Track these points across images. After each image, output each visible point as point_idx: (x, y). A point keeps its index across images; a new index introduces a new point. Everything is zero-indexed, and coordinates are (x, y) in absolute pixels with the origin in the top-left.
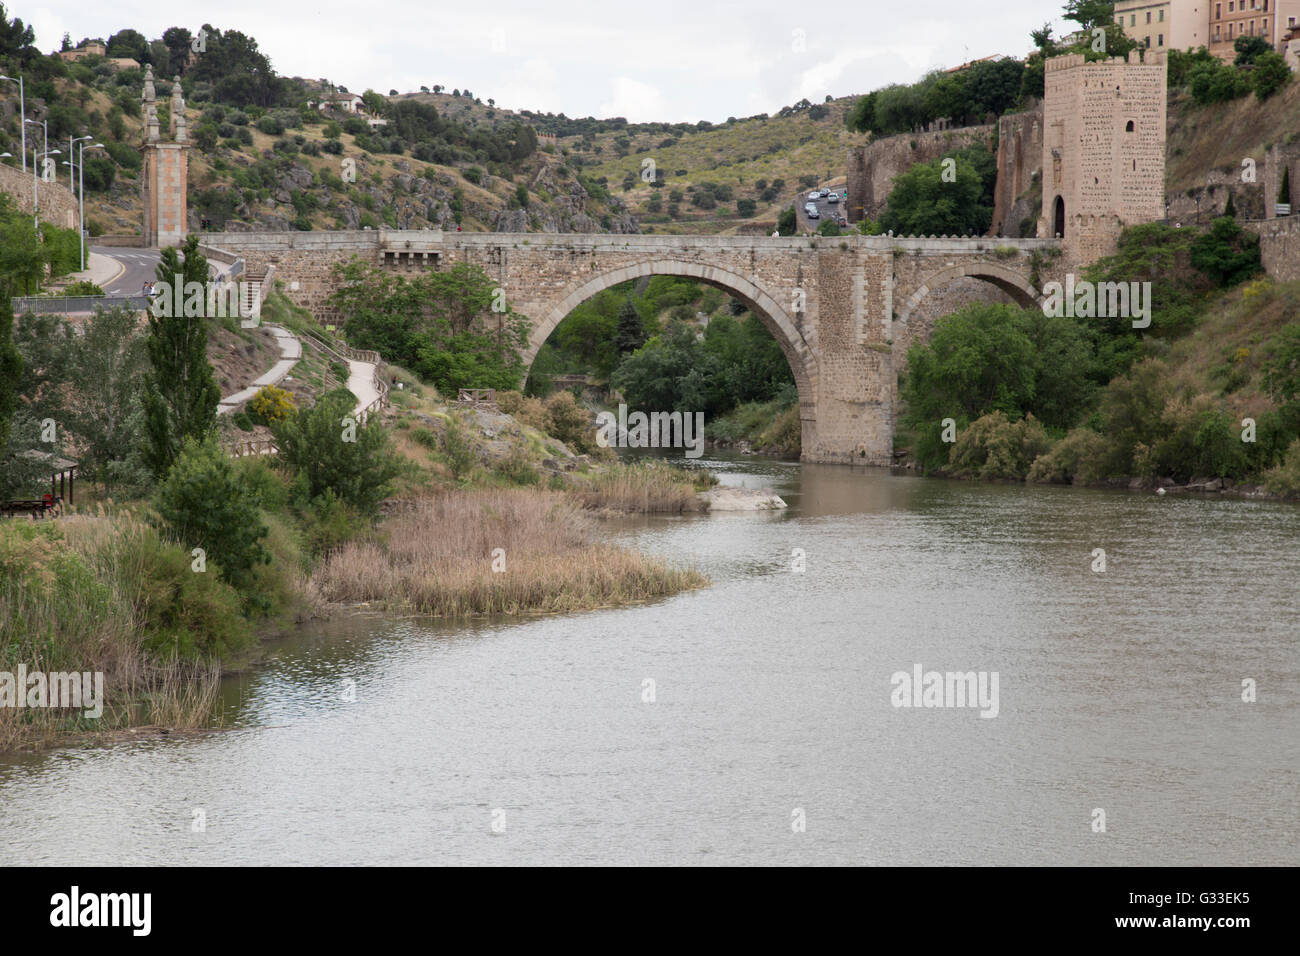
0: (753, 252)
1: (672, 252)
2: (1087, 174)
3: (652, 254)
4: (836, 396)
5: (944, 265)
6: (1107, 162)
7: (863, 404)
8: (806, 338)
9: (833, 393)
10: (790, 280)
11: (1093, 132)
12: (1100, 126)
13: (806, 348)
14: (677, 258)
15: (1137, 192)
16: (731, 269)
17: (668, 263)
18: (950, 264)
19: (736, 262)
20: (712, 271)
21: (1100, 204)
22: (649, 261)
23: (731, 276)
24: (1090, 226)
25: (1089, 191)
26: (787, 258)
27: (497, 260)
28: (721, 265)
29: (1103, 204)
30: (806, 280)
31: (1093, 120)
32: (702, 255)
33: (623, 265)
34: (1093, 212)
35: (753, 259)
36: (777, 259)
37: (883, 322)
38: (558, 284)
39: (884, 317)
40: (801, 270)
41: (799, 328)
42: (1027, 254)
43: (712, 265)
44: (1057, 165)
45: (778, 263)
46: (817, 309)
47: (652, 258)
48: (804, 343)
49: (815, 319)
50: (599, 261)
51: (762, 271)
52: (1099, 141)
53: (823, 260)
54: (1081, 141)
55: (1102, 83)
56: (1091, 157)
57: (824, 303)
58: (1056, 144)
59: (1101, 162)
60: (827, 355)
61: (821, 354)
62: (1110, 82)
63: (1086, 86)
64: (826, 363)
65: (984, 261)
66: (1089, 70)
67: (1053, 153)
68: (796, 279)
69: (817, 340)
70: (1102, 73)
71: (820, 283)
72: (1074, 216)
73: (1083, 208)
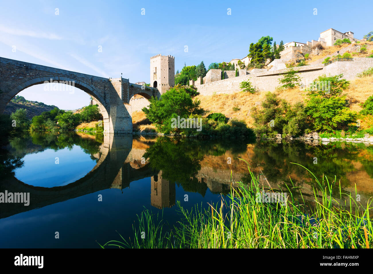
0: (92, 79)
2: (163, 76)
3: (59, 74)
4: (115, 116)
5: (137, 90)
7: (124, 118)
8: (107, 102)
10: (102, 88)
11: (164, 68)
13: (107, 105)
15: (171, 81)
16: (85, 82)
17: (65, 78)
18: (138, 90)
19: (87, 81)
20: (79, 82)
22: (58, 76)
23: (85, 84)
24: (164, 86)
25: (163, 79)
26: (101, 82)
28: (82, 81)
29: (166, 82)
30: (106, 88)
31: (164, 66)
32: (76, 77)
33: (48, 75)
34: (164, 83)
35: (92, 81)
36: (99, 82)
37: (127, 99)
38: (21, 77)
39: (127, 98)
40: (105, 86)
41: (105, 99)
42: (152, 90)
43: (80, 81)
44: (155, 75)
45: (99, 83)
46: (109, 96)
47: (59, 75)
48: (106, 103)
49: (109, 98)
50: (38, 73)
51: (95, 84)
52: (165, 70)
53: (111, 84)
54: (161, 70)
55: (165, 60)
56: (163, 73)
57: (111, 94)
58: (155, 71)
59: (165, 74)
60: (113, 106)
61: (111, 106)
62: (167, 60)
63: (162, 60)
64: (112, 108)
65: (144, 90)
66: (162, 57)
67: (154, 73)
68: (104, 88)
69: (109, 103)
70: (165, 58)
71: (110, 89)
72: (160, 84)
73: (162, 82)
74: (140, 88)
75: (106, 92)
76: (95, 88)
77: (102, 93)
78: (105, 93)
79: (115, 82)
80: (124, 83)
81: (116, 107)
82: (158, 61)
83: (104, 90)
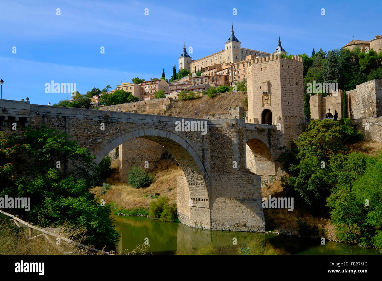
1: (154, 124)
2: (285, 100)
3: (145, 125)
4: (223, 196)
6: (292, 96)
8: (206, 168)
9: (221, 195)
10: (200, 140)
11: (286, 84)
12: (289, 82)
13: (206, 172)
14: (156, 127)
16: (178, 134)
17: (152, 130)
18: (248, 134)
20: (170, 134)
21: (290, 112)
22: (143, 128)
23: (178, 137)
24: (288, 120)
25: (286, 107)
27: (63, 124)
28: (174, 131)
29: (292, 112)
30: (205, 140)
31: (286, 80)
32: (167, 126)
33: (131, 130)
34: (288, 115)
37: (244, 160)
38: (99, 141)
39: (244, 157)
40: (203, 135)
41: (203, 163)
42: (267, 131)
43: (170, 131)
44: (266, 97)
46: (209, 154)
47: (145, 127)
48: (205, 170)
49: (209, 158)
50: (120, 127)
51: (190, 135)
52: (289, 88)
53: (212, 130)
54: (282, 87)
55: (288, 66)
56: (286, 94)
57: (213, 151)
58: (266, 89)
59: (290, 96)
60: (217, 176)
61: (213, 175)
62: (292, 66)
63: (283, 67)
64: (216, 180)
65: (256, 133)
66: (284, 61)
67: (264, 93)
68: (201, 139)
69: (209, 169)
70: (288, 62)
71: (210, 141)
72: (281, 116)
73: (285, 113)
74: (250, 130)
75: (205, 147)
76: (191, 144)
77: (199, 150)
78: (203, 150)
79: (221, 126)
80: (239, 129)
81: (224, 177)
82: (272, 68)
83: (202, 144)
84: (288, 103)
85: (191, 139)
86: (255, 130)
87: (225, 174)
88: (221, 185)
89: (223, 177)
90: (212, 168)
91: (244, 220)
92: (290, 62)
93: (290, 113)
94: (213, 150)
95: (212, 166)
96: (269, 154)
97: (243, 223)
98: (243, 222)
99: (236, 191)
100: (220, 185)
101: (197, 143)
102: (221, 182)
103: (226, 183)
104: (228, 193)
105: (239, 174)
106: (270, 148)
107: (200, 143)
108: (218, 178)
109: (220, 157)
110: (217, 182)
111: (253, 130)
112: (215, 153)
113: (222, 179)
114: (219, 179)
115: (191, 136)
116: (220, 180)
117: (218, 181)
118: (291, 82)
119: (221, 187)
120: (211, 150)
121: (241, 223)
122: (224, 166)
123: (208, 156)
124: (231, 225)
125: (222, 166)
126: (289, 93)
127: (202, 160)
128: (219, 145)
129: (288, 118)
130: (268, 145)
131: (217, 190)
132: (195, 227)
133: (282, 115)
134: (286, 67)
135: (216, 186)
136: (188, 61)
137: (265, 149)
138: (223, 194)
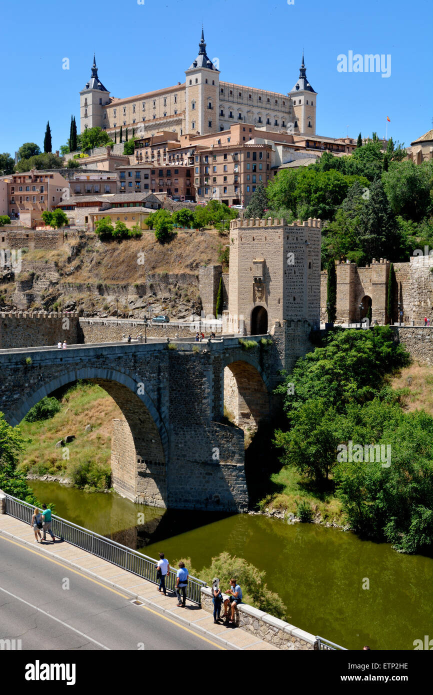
0: (135, 356)
1: (90, 361)
2: (289, 294)
3: (77, 364)
4: (187, 458)
6: (301, 287)
8: (163, 416)
9: (184, 456)
10: (154, 375)
11: (292, 268)
12: (297, 265)
13: (162, 423)
14: (92, 365)
15: (312, 306)
16: (123, 370)
17: (86, 370)
19: (125, 364)
20: (111, 373)
21: (297, 313)
22: (75, 369)
23: (123, 376)
24: (292, 327)
25: (290, 305)
26: (152, 358)
28: (117, 368)
29: (299, 313)
30: (162, 374)
32: (107, 362)
33: (58, 374)
34: (293, 318)
35: (135, 362)
36: (147, 359)
40: (159, 367)
41: (159, 409)
42: (258, 345)
43: (112, 368)
44: (258, 287)
45: (148, 363)
46: (168, 395)
47: (77, 367)
48: (161, 420)
49: (167, 401)
50: (43, 373)
51: (140, 369)
52: (297, 274)
53: (173, 358)
54: (286, 273)
55: (297, 238)
56: (292, 284)
57: (174, 390)
58: (259, 273)
59: (298, 287)
60: (178, 428)
61: (172, 427)
62: (302, 238)
63: (288, 239)
64: (177, 434)
65: (241, 351)
66: (290, 229)
67: (255, 280)
68: (157, 374)
69: (167, 417)
70: (297, 231)
71: (170, 375)
72: (282, 321)
73: (287, 315)
74: (231, 348)
75: (161, 386)
77: (153, 391)
78: (159, 389)
79: (187, 353)
80: (215, 357)
81: (189, 430)
82: (271, 240)
83: (158, 381)
84: (294, 299)
85: (142, 376)
86: (239, 347)
87: (191, 426)
88: (185, 442)
89: (187, 430)
90: (172, 417)
91: (217, 494)
92: (301, 231)
93: (297, 315)
94: (174, 388)
95: (172, 412)
96: (261, 381)
97: (216, 499)
98: (216, 497)
99: (207, 452)
100: (183, 441)
101: (151, 380)
102: (185, 437)
103: (192, 440)
104: (194, 453)
105: (213, 427)
106: (261, 373)
107: (155, 380)
108: (180, 431)
109: (185, 400)
110: (180, 437)
111: (236, 348)
112: (176, 394)
113: (186, 433)
114: (182, 433)
115: (141, 371)
116: (184, 434)
117: (180, 435)
118: (300, 265)
119: (185, 445)
120: (170, 389)
121: (213, 498)
122: (190, 413)
123: (166, 399)
124: (198, 502)
125: (187, 413)
126: (296, 282)
127: (157, 404)
128: (183, 381)
129: (293, 324)
130: (259, 369)
131: (178, 449)
132: (142, 503)
133: (284, 319)
134: (293, 239)
135: (177, 443)
136: (101, 99)
137: (254, 373)
138: (188, 455)
